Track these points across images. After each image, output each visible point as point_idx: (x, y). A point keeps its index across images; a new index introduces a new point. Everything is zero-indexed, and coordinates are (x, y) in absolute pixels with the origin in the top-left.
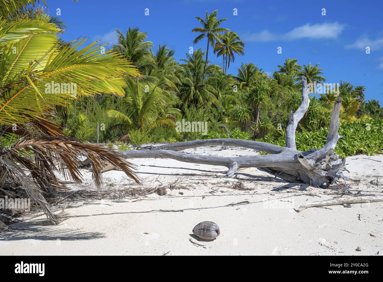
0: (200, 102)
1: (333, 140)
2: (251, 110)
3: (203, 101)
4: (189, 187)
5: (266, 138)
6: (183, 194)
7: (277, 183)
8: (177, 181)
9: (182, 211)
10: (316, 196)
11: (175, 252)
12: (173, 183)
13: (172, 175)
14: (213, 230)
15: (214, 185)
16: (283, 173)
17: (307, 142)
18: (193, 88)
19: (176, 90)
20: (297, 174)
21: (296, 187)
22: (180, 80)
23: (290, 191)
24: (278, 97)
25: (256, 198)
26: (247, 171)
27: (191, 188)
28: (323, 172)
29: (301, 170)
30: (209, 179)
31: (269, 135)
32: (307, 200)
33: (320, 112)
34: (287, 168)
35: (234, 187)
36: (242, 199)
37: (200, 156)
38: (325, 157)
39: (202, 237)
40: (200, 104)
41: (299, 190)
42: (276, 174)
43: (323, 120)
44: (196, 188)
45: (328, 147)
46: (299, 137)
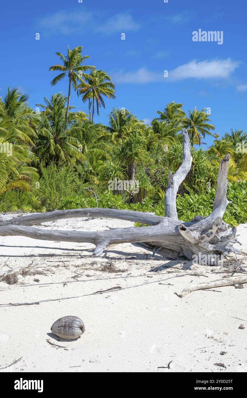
0: (61, 159)
1: (220, 207)
2: (124, 167)
3: (66, 158)
4: (47, 272)
5: (143, 203)
6: (39, 281)
7: (155, 261)
8: (31, 264)
9: (38, 303)
10: (202, 275)
11: (29, 358)
12: (27, 268)
13: (26, 256)
14: (76, 327)
15: (78, 268)
16: (163, 248)
17: (192, 208)
18: (52, 141)
19: (30, 144)
20: (179, 249)
21: (178, 265)
22: (36, 131)
23: (171, 271)
24: (158, 150)
25: (131, 281)
26: (119, 247)
27: (49, 272)
28: (210, 245)
29: (184, 245)
30: (73, 260)
31: (147, 198)
32: (191, 282)
33: (208, 168)
34: (167, 243)
35: (103, 269)
36: (113, 284)
37: (60, 232)
38: (211, 228)
39: (63, 337)
40: (62, 161)
41: (182, 269)
42: (154, 250)
43: (212, 178)
44: (56, 273)
45: (215, 214)
46: (182, 202)
